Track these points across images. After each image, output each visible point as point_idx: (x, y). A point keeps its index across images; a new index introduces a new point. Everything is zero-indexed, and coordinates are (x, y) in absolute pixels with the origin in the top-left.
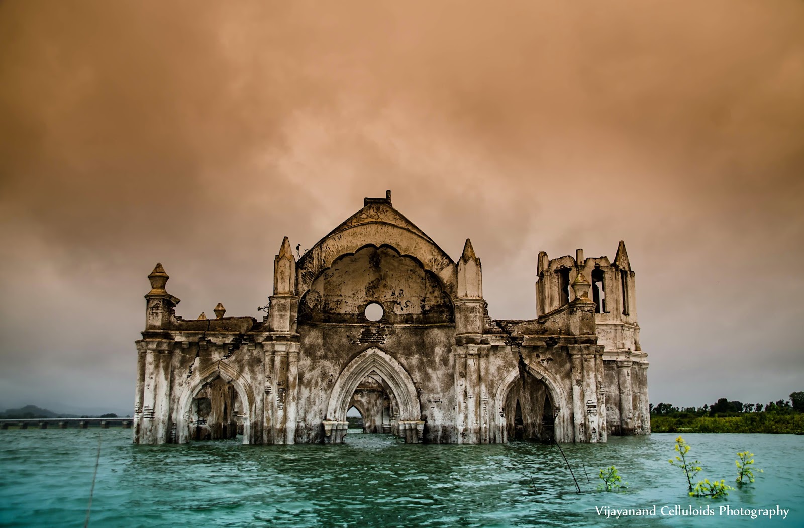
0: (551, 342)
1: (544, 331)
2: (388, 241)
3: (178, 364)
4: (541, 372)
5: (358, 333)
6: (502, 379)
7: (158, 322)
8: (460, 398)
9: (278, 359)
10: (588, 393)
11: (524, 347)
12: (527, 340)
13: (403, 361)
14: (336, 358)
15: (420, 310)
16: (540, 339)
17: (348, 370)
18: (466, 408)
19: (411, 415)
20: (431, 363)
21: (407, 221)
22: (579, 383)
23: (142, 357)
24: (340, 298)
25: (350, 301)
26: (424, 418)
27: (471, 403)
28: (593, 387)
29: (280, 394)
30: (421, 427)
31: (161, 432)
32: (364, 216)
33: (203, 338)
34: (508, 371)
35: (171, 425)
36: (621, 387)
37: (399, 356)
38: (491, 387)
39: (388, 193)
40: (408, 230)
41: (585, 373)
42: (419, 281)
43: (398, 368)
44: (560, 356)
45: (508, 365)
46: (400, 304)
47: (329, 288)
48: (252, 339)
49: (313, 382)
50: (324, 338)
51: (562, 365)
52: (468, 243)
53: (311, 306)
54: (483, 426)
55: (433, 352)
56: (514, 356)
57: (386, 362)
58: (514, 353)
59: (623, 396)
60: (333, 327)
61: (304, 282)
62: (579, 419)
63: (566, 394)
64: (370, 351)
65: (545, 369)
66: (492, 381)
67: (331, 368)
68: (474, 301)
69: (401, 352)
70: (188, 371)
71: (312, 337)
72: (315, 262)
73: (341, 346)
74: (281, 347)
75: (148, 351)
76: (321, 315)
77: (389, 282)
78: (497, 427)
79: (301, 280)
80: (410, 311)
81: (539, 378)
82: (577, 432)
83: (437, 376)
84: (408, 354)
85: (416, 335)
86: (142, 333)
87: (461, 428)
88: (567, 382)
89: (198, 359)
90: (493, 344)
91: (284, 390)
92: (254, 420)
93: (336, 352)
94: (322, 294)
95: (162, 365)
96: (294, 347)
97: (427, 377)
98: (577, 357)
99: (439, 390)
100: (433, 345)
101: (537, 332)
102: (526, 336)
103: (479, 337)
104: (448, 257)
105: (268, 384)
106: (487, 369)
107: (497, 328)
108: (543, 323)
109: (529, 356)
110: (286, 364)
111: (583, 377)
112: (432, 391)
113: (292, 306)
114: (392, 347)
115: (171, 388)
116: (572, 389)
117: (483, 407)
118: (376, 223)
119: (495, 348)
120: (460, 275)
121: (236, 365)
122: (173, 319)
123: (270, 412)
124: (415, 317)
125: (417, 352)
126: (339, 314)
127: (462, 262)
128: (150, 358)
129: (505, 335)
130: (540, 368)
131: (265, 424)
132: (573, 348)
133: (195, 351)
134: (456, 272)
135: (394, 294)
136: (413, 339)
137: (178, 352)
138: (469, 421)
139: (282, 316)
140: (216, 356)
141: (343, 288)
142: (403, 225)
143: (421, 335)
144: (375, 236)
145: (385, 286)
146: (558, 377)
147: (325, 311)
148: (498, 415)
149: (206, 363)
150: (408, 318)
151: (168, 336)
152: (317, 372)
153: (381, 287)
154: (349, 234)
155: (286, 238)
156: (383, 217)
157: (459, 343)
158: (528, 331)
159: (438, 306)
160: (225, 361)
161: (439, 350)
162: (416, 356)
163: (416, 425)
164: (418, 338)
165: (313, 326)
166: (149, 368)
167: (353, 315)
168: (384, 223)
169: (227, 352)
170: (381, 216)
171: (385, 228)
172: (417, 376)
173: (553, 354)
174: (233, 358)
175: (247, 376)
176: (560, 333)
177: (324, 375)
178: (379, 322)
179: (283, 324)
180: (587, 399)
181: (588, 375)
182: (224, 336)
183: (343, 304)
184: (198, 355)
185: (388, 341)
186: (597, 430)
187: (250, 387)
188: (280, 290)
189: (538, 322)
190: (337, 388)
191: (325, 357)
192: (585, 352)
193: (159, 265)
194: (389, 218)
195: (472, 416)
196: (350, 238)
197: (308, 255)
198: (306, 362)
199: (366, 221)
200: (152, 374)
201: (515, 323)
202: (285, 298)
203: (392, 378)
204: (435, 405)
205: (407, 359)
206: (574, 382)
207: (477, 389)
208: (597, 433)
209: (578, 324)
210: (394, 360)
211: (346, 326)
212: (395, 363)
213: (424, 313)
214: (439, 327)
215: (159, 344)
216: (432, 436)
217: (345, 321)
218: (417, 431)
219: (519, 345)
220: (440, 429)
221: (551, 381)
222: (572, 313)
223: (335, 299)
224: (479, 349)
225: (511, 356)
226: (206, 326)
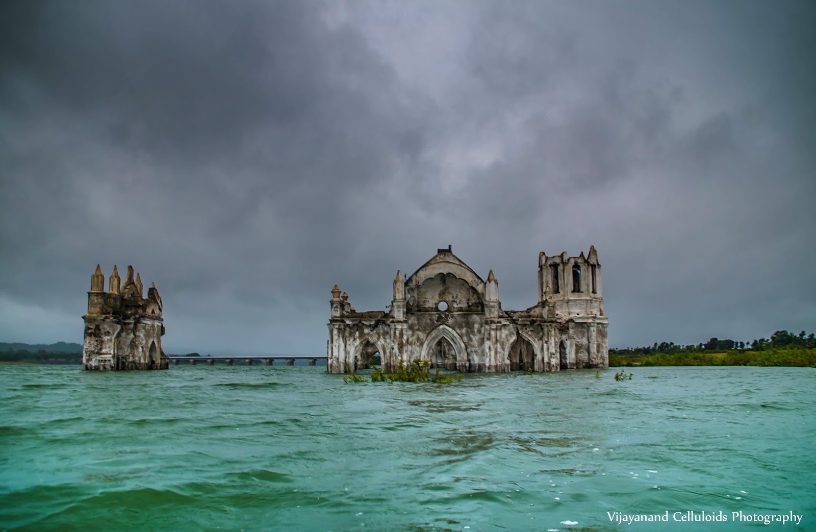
0: (533, 322)
1: (530, 316)
2: (450, 272)
3: (348, 335)
4: (528, 337)
5: (435, 317)
6: (508, 340)
7: (338, 314)
8: (487, 350)
9: (397, 332)
10: (550, 348)
11: (519, 325)
12: (521, 321)
13: (458, 331)
14: (424, 331)
15: (467, 305)
16: (527, 321)
17: (431, 336)
18: (490, 355)
19: (463, 358)
20: (473, 333)
21: (460, 261)
22: (546, 342)
23: (331, 332)
24: (425, 299)
25: (430, 301)
26: (469, 360)
27: (493, 353)
28: (553, 345)
29: (399, 349)
30: (467, 364)
31: (342, 368)
32: (438, 258)
33: (360, 322)
34: (511, 337)
35: (346, 364)
36: (590, 339)
37: (456, 329)
38: (503, 345)
39: (450, 246)
40: (461, 265)
41: (550, 338)
42: (466, 289)
43: (456, 335)
44: (537, 329)
45: (511, 334)
46: (456, 302)
47: (420, 294)
48: (384, 322)
49: (413, 342)
50: (418, 320)
51: (538, 333)
52: (491, 272)
53: (411, 304)
54: (499, 364)
55: (473, 327)
56: (514, 329)
57: (450, 332)
58: (514, 327)
59: (590, 344)
60: (423, 314)
61: (409, 293)
62: (546, 360)
63: (540, 347)
64: (441, 327)
65: (530, 335)
66: (503, 342)
67: (422, 335)
68: (494, 302)
69: (457, 326)
70: (353, 338)
71: (413, 320)
72: (414, 282)
73: (427, 324)
74: (399, 327)
75: (334, 329)
76: (416, 309)
77: (451, 291)
78: (505, 364)
79: (407, 292)
80: (461, 305)
81: (526, 340)
82: (545, 366)
83: (475, 339)
84: (461, 328)
85: (465, 318)
86: (330, 320)
87: (487, 365)
88: (541, 342)
89: (357, 333)
90: (503, 323)
91: (401, 347)
92: (386, 361)
93: (424, 327)
94: (416, 297)
95: (341, 335)
96: (405, 326)
97: (470, 340)
98: (546, 329)
99: (477, 346)
100: (474, 323)
101: (526, 317)
102: (520, 319)
103: (496, 320)
104: (481, 279)
105: (393, 344)
106: (501, 336)
107: (506, 315)
108: (529, 312)
109: (522, 329)
110: (401, 335)
111: (548, 339)
112: (473, 346)
113: (403, 306)
114: (452, 324)
115: (345, 347)
116: (543, 345)
117: (498, 355)
118: (444, 262)
119: (505, 325)
120: (487, 289)
121: (377, 335)
122: (344, 312)
123: (394, 358)
124: (464, 309)
125: (466, 327)
126: (425, 308)
127: (488, 282)
128: (335, 332)
129: (509, 319)
130: (527, 335)
131: (392, 363)
132: (544, 325)
133: (356, 328)
134: (485, 287)
135: (453, 297)
136: (463, 320)
137: (348, 329)
138: (492, 362)
139: (399, 311)
140: (366, 331)
141: (427, 294)
142: (458, 262)
143: (467, 318)
144: (444, 269)
145: (449, 293)
146: (536, 339)
147: (418, 306)
148: (506, 358)
149: (362, 334)
150: (460, 309)
151: (343, 321)
152: (415, 338)
153: (447, 294)
154: (430, 268)
155: (399, 271)
156: (447, 259)
157: (487, 323)
158: (521, 317)
159: (476, 303)
160: (371, 333)
161: (476, 326)
162: (465, 329)
163: (465, 363)
164: (465, 319)
165: (413, 314)
166: (335, 337)
167: (432, 308)
168: (448, 262)
169: (372, 329)
170: (446, 258)
171: (449, 264)
172: (465, 339)
173: (534, 328)
174: (375, 331)
175: (382, 341)
176: (538, 317)
177: (418, 339)
178: (445, 311)
179: (399, 314)
180: (550, 350)
181: (551, 338)
182: (370, 321)
183: (427, 303)
184: (357, 330)
185: (450, 321)
186: (555, 365)
187: (384, 346)
188: (397, 298)
189: (527, 312)
190: (425, 345)
191: (419, 330)
192: (550, 327)
193: (336, 286)
194: (451, 259)
195: (493, 359)
196: (431, 270)
197: (410, 279)
198: (410, 332)
199: (439, 261)
200: (337, 340)
201: (515, 312)
202: (400, 302)
203: (453, 340)
204: (474, 353)
205: (460, 330)
206: (544, 342)
207: (495, 346)
208: (555, 367)
209: (546, 313)
210: (454, 331)
211: (429, 314)
212: (454, 332)
213: (469, 306)
214: (476, 314)
215: (339, 325)
216: (473, 369)
217: (428, 311)
218: (465, 366)
219: (516, 324)
220: (477, 365)
221: (533, 342)
222: (543, 307)
223: (423, 300)
224: (497, 326)
225: (512, 329)
226: (362, 316)
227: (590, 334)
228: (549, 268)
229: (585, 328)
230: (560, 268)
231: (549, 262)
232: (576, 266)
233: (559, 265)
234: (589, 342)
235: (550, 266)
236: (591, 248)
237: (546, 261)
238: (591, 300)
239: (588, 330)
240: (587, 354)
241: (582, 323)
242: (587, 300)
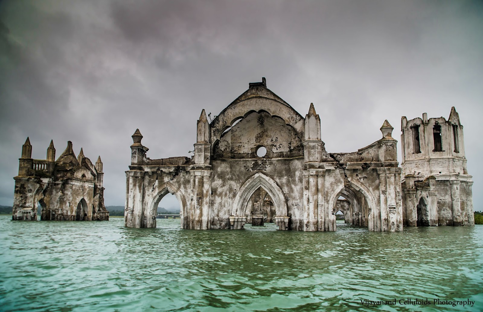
0: (365, 167)
1: (362, 159)
2: (263, 108)
3: (147, 184)
4: (359, 185)
5: (251, 164)
6: (333, 190)
7: (136, 161)
8: (305, 203)
9: (197, 180)
10: (389, 200)
11: (348, 170)
12: (349, 165)
13: (278, 180)
14: (238, 179)
15: (288, 149)
16: (358, 165)
17: (244, 187)
18: (309, 209)
19: (282, 213)
20: (294, 181)
21: (275, 95)
22: (384, 192)
23: (128, 180)
24: (240, 144)
25: (246, 146)
26: (289, 215)
27: (312, 206)
28: (393, 195)
29: (198, 201)
30: (287, 220)
31: (137, 221)
32: (249, 94)
33: (159, 169)
34: (337, 186)
35: (143, 217)
36: (452, 196)
37: (275, 177)
38: (326, 196)
39: (264, 79)
40: (275, 100)
41: (388, 186)
42: (287, 131)
43: (274, 185)
44: (372, 175)
45: (338, 182)
46: (275, 146)
47: (234, 138)
48: (184, 169)
49: (224, 193)
50: (231, 168)
51: (373, 181)
52: (312, 105)
53: (223, 149)
54: (320, 220)
55: (295, 174)
56: (341, 176)
57: (266, 181)
58: (341, 174)
59: (454, 202)
60: (236, 161)
61: (215, 135)
62: (384, 216)
63: (376, 200)
64: (257, 175)
65: (362, 184)
66: (327, 192)
67: (235, 185)
68: (314, 142)
69: (276, 175)
70: (152, 188)
71: (222, 167)
72: (221, 123)
73: (241, 172)
74: (198, 173)
75: (130, 177)
76: (230, 155)
77: (269, 133)
78: (330, 221)
79: (212, 134)
80: (282, 150)
81: (358, 189)
82: (382, 224)
83: (296, 189)
84: (281, 176)
85: (285, 164)
86: (130, 167)
87: (305, 222)
88: (377, 192)
89: (157, 181)
90: (327, 168)
91: (200, 198)
92: (186, 215)
93: (238, 176)
94: (230, 142)
95: (137, 184)
96: (206, 173)
97: (291, 190)
98: (382, 176)
99: (298, 198)
100: (295, 170)
101: (357, 160)
102: (349, 163)
103: (317, 164)
104: (300, 115)
105: (192, 195)
106: (323, 185)
107: (331, 159)
108: (361, 154)
109: (352, 176)
110: (201, 183)
111: (386, 188)
112: (294, 198)
113: (206, 149)
114: (271, 172)
115: (143, 197)
116: (380, 197)
117: (319, 208)
118: (256, 97)
119: (329, 171)
120: (306, 126)
121: (177, 184)
122: (144, 159)
123: (193, 211)
124: (285, 154)
125: (286, 175)
126: (240, 154)
127: (307, 118)
128: (131, 180)
129: (335, 163)
130: (358, 184)
131: (191, 218)
132: (380, 170)
133: (155, 176)
134: (304, 124)
135: (272, 140)
136: (283, 167)
137: (147, 177)
138: (310, 217)
139: (199, 155)
140: (166, 179)
141: (242, 138)
142: (272, 97)
143: (288, 164)
144: (255, 105)
145: (267, 136)
146: (371, 189)
147: (231, 152)
148: (330, 213)
149: (161, 183)
150: (281, 155)
151: (141, 169)
152: (226, 188)
153: (264, 136)
154: (240, 105)
155: (203, 110)
156: (260, 94)
157: (305, 169)
158: (351, 160)
159: (298, 146)
160: (171, 182)
161: (298, 174)
162: (285, 177)
163: (284, 219)
164: (287, 166)
165: (223, 161)
166: (131, 186)
167: (248, 154)
168: (261, 97)
169: (172, 177)
170: (259, 93)
171: (261, 100)
172: (286, 189)
173: (367, 174)
174: (175, 180)
175: (182, 189)
176: (372, 160)
177: (231, 190)
178: (263, 157)
179: (200, 161)
180: (388, 203)
181: (390, 187)
182: (169, 168)
183: (242, 148)
184: (157, 179)
185: (269, 169)
186: (395, 223)
187: (184, 196)
188: (199, 140)
189: (358, 154)
190: (238, 197)
191: (231, 179)
192: (388, 172)
193: (138, 130)
194: (264, 94)
195: (312, 214)
196: (241, 108)
197: (217, 119)
198: (218, 182)
199: (250, 97)
200: (132, 189)
201: (342, 155)
202: (201, 145)
203: (271, 191)
204: (295, 207)
205: (280, 179)
206: (381, 192)
207: (315, 197)
208: (396, 226)
209: (383, 154)
210: (271, 180)
211: (243, 161)
212: (271, 181)
213: (291, 151)
214: (298, 159)
215: (135, 173)
216: (294, 226)
217: (243, 157)
218: (285, 223)
219: (344, 169)
220: (298, 222)
221: (366, 192)
222: (380, 147)
223: (238, 145)
224: (317, 172)
225: (339, 176)
226: (161, 163)
227: (453, 192)
228: (410, 130)
229: (447, 186)
230: (421, 129)
231: (410, 125)
232: (437, 127)
233: (419, 126)
234: (452, 200)
235: (411, 128)
236: (452, 109)
237: (407, 124)
238: (453, 159)
239: (451, 188)
240: (450, 211)
241: (445, 180)
242: (449, 159)
